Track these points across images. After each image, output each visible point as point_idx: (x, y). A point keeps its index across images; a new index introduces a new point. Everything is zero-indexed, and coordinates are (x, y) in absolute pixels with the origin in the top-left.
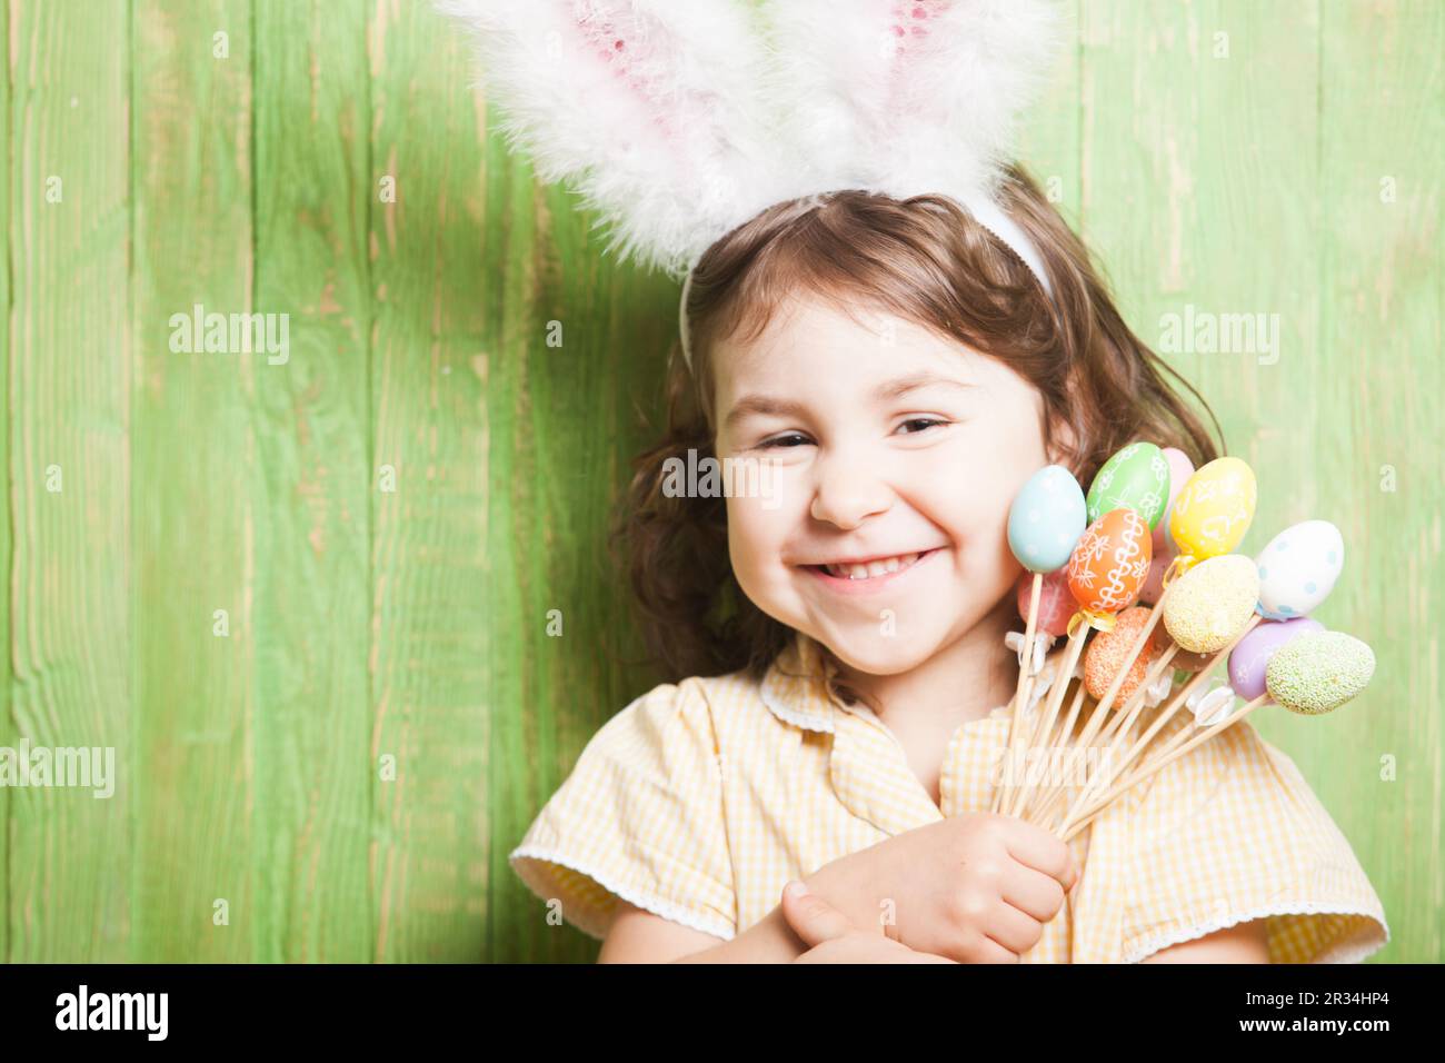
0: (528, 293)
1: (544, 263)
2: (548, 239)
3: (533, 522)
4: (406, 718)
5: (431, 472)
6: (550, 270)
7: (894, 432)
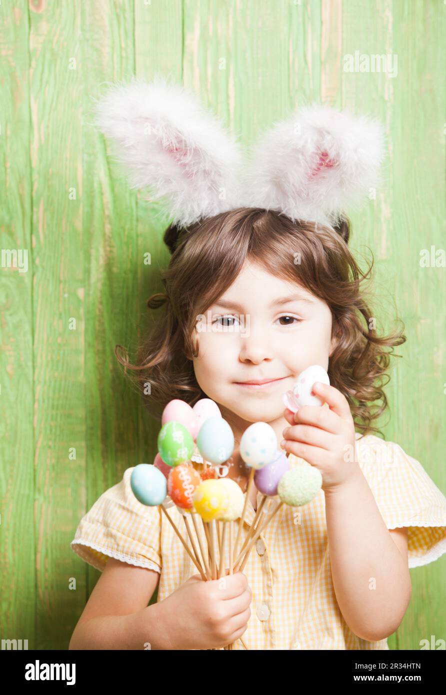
0: (102, 262)
1: (108, 249)
2: (110, 238)
3: (104, 361)
4: (50, 447)
5: (59, 340)
6: (111, 251)
7: (275, 321)
